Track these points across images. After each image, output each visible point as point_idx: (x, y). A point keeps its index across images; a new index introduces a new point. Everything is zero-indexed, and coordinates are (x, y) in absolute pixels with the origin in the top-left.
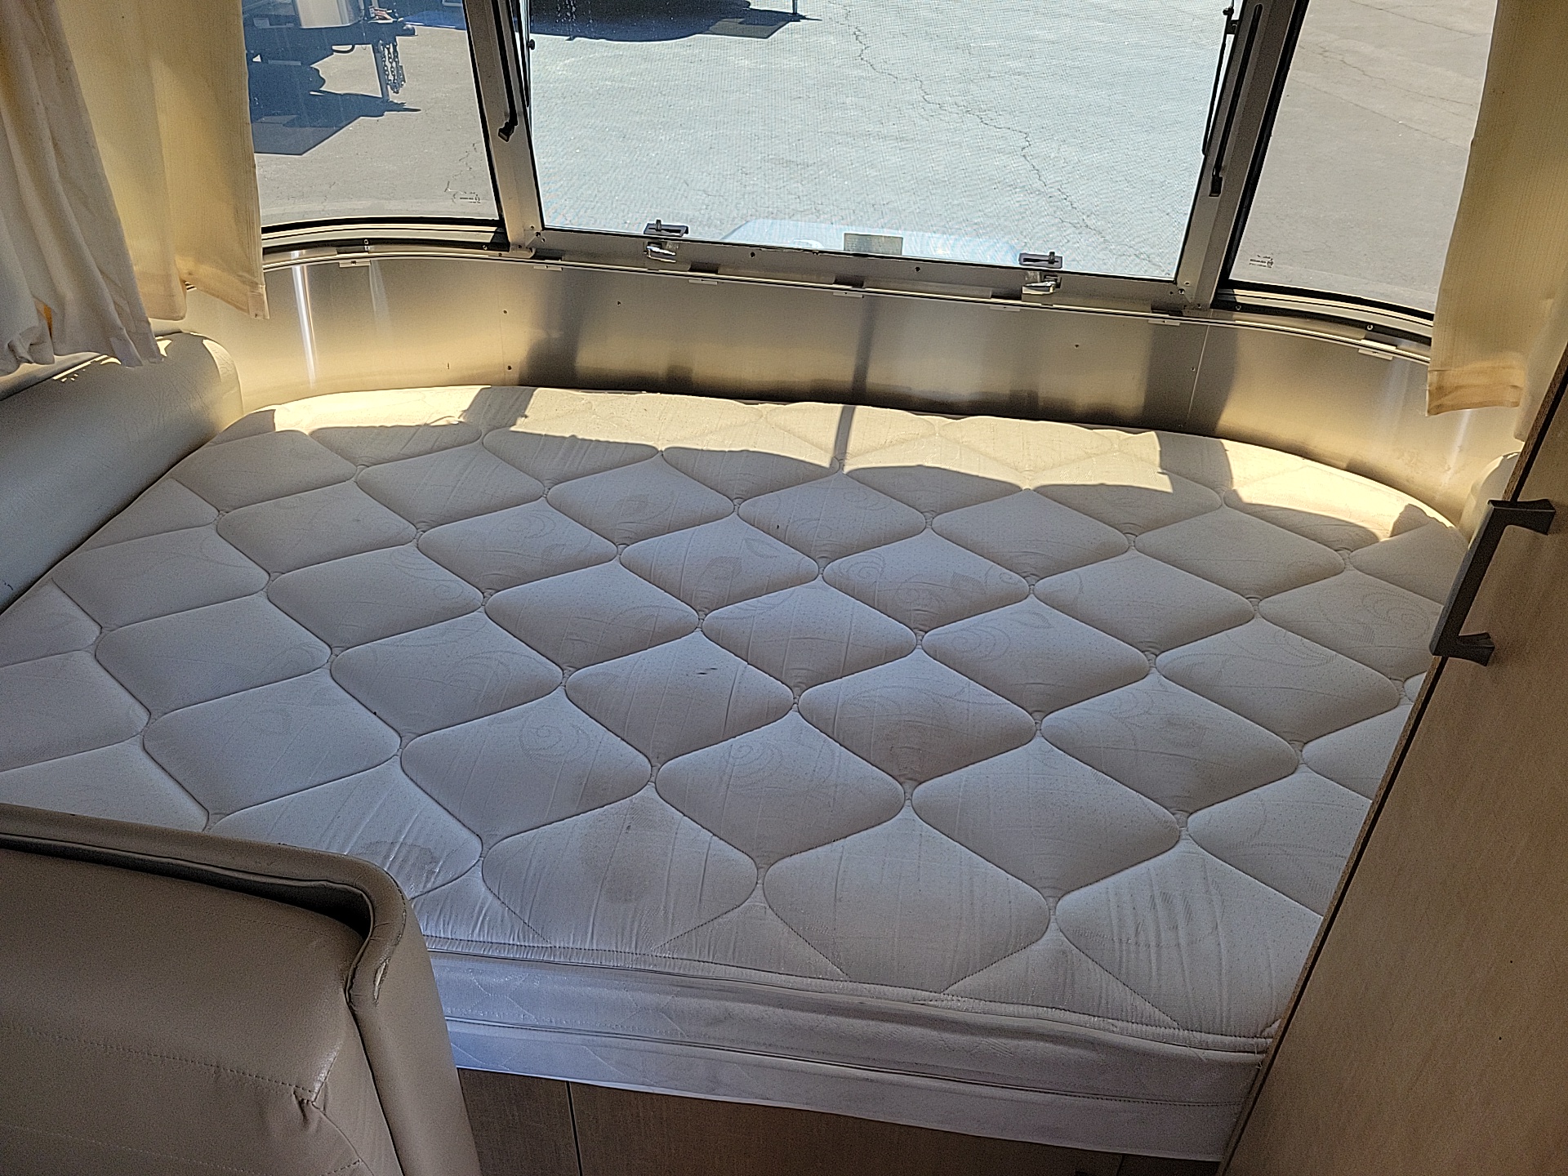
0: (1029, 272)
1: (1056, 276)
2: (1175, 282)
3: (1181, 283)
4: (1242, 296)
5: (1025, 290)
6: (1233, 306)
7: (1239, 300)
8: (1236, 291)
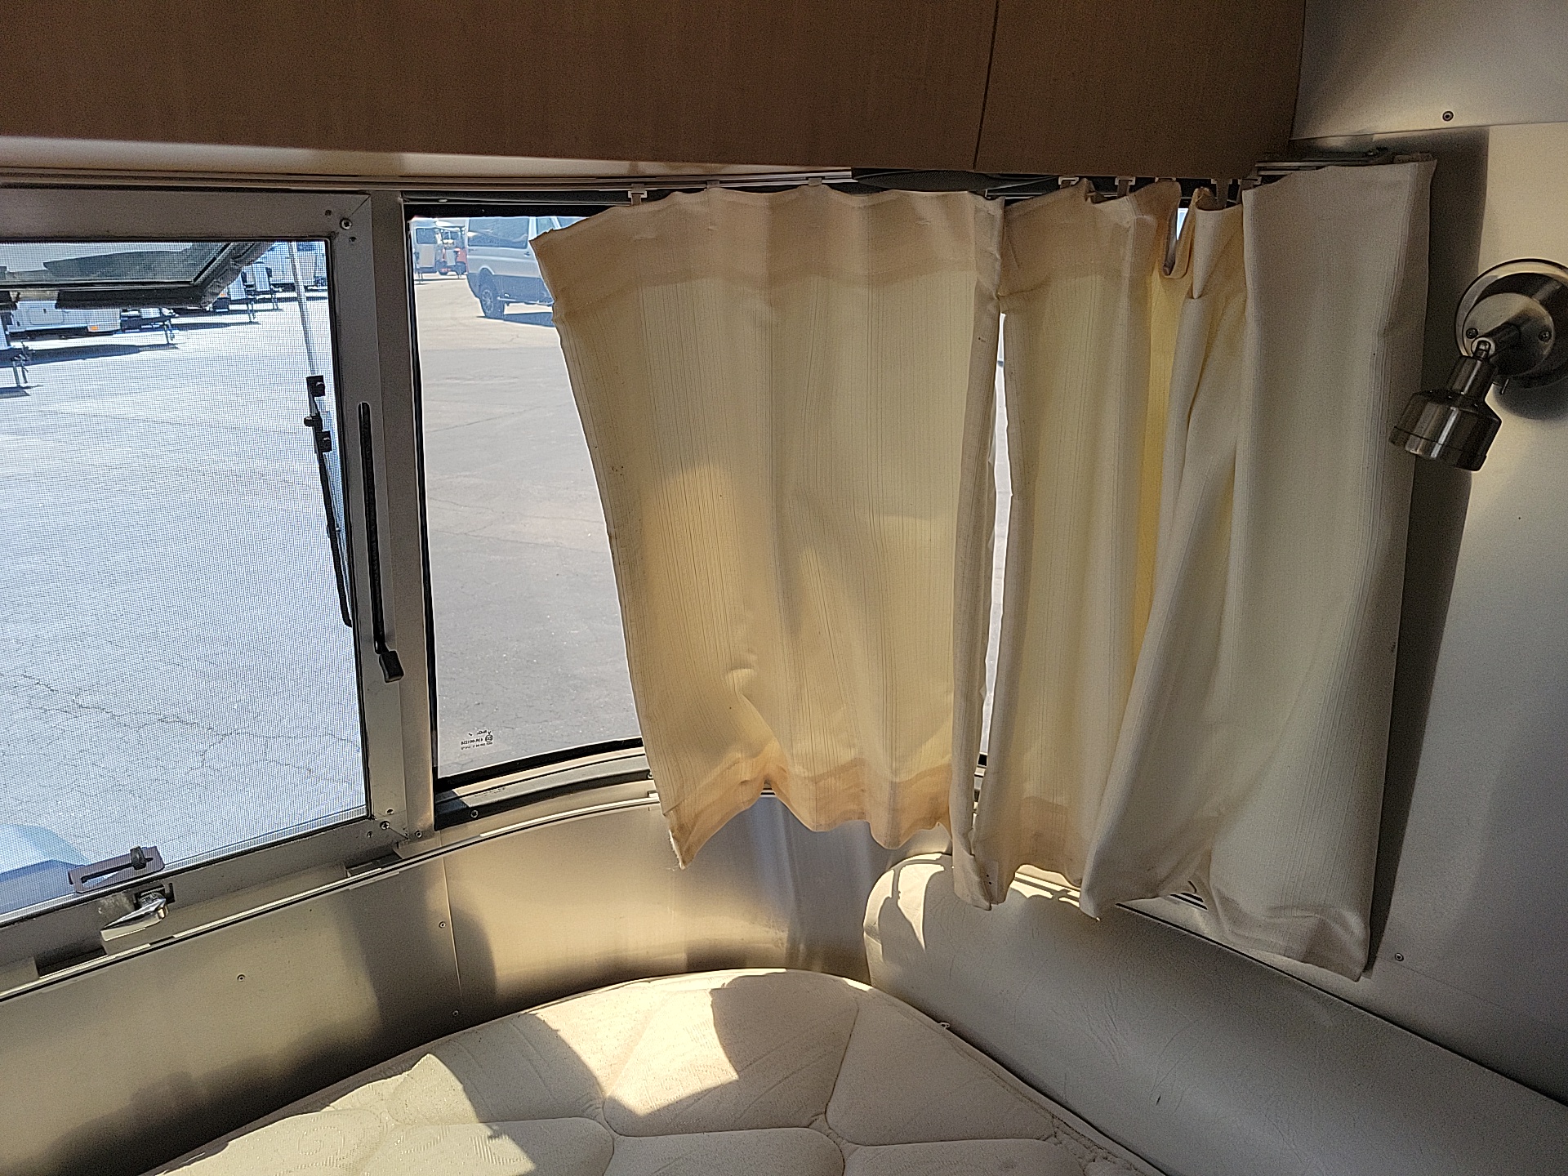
0: (102, 900)
1: (162, 886)
2: (370, 816)
3: (379, 813)
4: (470, 795)
5: (107, 935)
6: (465, 815)
7: (471, 802)
8: (459, 791)
